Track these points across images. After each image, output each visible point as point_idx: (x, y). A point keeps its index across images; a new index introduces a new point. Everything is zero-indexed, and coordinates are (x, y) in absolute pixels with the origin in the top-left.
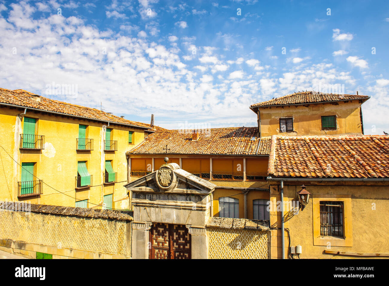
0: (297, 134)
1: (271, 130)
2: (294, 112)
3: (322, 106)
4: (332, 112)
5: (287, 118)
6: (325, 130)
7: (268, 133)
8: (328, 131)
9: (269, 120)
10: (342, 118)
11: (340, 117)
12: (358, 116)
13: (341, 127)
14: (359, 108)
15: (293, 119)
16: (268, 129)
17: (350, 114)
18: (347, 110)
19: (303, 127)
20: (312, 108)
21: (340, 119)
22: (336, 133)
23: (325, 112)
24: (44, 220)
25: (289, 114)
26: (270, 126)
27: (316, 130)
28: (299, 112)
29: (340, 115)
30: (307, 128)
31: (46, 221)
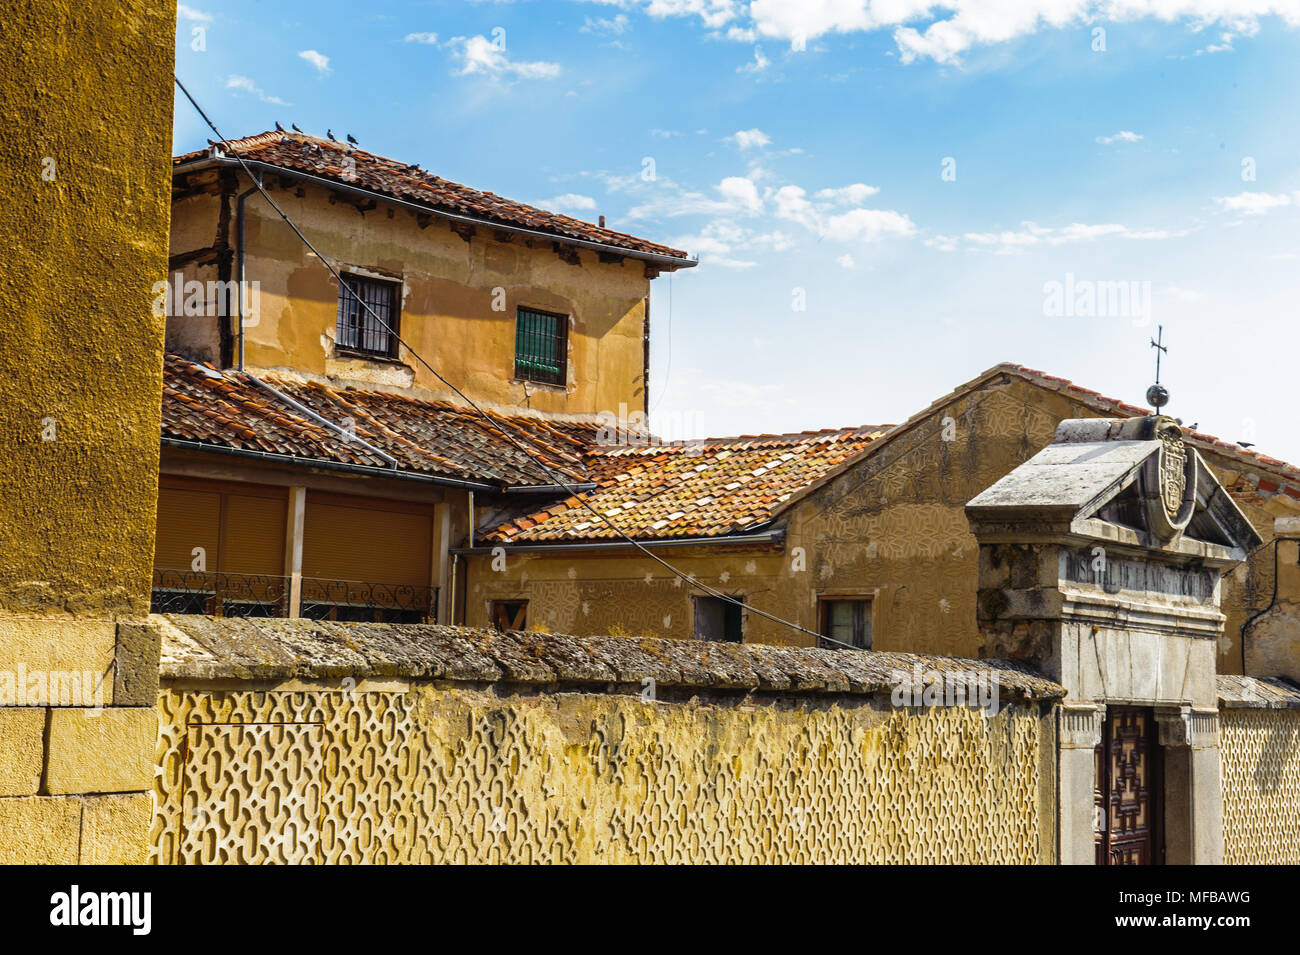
0: (413, 380)
1: (295, 330)
2: (412, 251)
3: (522, 255)
4: (556, 293)
5: (376, 275)
6: (526, 383)
7: (275, 344)
8: (535, 389)
9: (289, 267)
10: (589, 336)
11: (582, 330)
12: (637, 337)
13: (579, 378)
14: (643, 301)
15: (406, 291)
16: (280, 322)
17: (612, 323)
18: (605, 299)
19: (440, 349)
20: (486, 254)
21: (582, 337)
22: (563, 407)
23: (533, 288)
24: (713, 750)
25: (388, 257)
26: (291, 308)
27: (495, 375)
28: (433, 259)
29: (582, 320)
30: (457, 354)
31: (725, 758)
